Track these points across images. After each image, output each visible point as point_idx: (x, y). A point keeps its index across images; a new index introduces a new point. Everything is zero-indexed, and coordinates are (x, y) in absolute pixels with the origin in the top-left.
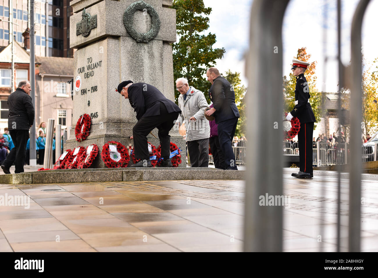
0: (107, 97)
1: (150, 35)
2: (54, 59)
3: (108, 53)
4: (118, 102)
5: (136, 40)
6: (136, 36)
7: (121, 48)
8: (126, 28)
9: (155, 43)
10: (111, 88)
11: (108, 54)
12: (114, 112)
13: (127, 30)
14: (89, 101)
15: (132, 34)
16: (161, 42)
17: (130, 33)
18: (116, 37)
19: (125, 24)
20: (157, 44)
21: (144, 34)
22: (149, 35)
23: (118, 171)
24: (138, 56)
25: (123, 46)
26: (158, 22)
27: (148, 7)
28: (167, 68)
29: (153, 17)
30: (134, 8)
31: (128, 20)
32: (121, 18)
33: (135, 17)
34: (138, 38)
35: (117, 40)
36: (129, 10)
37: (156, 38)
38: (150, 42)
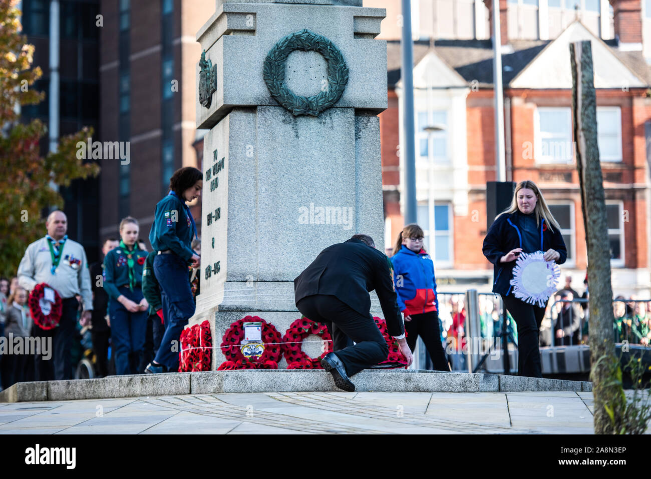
0: (228, 230)
1: (323, 99)
3: (231, 142)
4: (253, 241)
5: (291, 112)
6: (291, 104)
7: (258, 130)
8: (269, 89)
9: (338, 114)
10: (236, 213)
11: (230, 144)
12: (242, 260)
13: (271, 93)
14: (213, 239)
15: (281, 100)
16: (351, 114)
17: (278, 99)
18: (250, 109)
19: (267, 81)
20: (343, 117)
21: (310, 99)
22: (321, 99)
23: (256, 377)
24: (298, 144)
25: (262, 126)
26: (342, 72)
27: (318, 42)
28: (365, 165)
29: (330, 62)
30: (287, 46)
31: (271, 74)
32: (259, 69)
33: (290, 65)
34: (295, 107)
35: (251, 114)
36: (275, 52)
37: (337, 105)
38: (325, 113)
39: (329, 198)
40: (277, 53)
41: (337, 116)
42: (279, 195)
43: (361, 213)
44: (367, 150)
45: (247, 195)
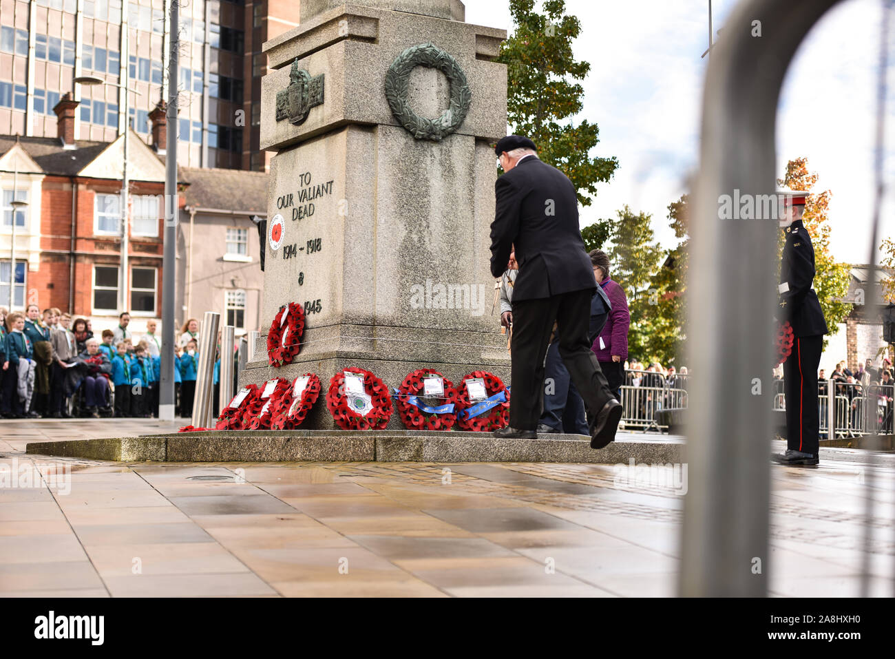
0: (344, 264)
2: (220, 173)
3: (348, 163)
4: (370, 278)
5: (413, 134)
6: (415, 126)
7: (379, 152)
8: (390, 106)
9: (458, 142)
10: (352, 245)
11: (347, 166)
12: (358, 299)
13: (393, 111)
14: (301, 274)
15: (403, 120)
16: (472, 141)
17: (401, 118)
18: (369, 127)
19: (389, 97)
20: (463, 145)
21: (433, 122)
23: (366, 437)
24: (418, 172)
25: (382, 147)
26: (466, 95)
27: (442, 59)
28: (482, 200)
29: (453, 82)
30: (411, 60)
31: (395, 88)
32: (380, 83)
33: (412, 81)
34: (419, 129)
35: (369, 134)
36: (399, 65)
37: (459, 132)
38: (447, 139)
39: (448, 235)
40: (401, 66)
41: (457, 144)
42: (398, 228)
43: (477, 254)
44: (485, 184)
45: (363, 225)
